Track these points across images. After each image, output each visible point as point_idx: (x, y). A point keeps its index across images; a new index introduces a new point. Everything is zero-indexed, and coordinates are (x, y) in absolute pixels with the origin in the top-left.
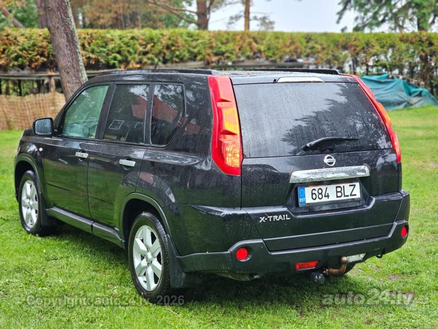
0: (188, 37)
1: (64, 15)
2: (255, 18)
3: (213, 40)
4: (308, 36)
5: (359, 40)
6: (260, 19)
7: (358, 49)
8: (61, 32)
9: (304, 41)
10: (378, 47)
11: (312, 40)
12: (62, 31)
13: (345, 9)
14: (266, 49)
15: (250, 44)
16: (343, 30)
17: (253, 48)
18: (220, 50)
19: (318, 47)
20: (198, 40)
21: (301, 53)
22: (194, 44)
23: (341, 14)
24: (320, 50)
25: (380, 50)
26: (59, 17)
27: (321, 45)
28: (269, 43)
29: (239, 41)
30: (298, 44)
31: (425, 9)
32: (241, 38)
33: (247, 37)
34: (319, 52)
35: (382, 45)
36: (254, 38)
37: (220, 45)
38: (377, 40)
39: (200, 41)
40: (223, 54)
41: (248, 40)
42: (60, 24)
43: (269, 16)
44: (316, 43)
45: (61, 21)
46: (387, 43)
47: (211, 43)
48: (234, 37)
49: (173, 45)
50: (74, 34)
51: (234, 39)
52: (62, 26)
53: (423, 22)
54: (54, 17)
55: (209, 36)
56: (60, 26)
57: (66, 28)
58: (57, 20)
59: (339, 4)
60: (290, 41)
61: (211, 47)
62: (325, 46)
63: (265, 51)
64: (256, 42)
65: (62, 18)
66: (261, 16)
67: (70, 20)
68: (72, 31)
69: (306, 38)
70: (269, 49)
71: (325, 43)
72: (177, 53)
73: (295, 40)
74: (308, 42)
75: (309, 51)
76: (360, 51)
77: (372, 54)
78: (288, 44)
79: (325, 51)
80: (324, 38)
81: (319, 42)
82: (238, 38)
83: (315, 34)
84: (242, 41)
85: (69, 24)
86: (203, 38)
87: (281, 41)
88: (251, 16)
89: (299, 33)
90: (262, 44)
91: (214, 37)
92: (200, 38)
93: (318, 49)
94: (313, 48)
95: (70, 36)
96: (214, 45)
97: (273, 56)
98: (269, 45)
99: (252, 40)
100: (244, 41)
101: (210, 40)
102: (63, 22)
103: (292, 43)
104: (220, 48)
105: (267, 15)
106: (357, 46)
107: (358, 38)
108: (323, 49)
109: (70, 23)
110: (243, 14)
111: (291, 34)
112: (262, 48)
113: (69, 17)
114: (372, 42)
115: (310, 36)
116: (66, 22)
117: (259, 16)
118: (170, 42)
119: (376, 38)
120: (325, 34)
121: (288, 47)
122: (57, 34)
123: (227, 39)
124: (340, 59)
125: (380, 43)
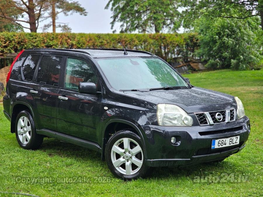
0: (30, 36)
2: (60, 26)
3: (45, 38)
4: (98, 35)
5: (127, 38)
6: (63, 26)
7: (127, 43)
10: (137, 41)
11: (101, 38)
13: (114, 20)
15: (66, 41)
16: (114, 32)
17: (69, 43)
18: (50, 44)
19: (105, 42)
20: (36, 38)
22: (34, 40)
23: (113, 23)
24: (106, 43)
25: (139, 43)
27: (106, 41)
29: (60, 39)
30: (93, 40)
31: (159, 20)
32: (61, 37)
33: (64, 37)
34: (105, 45)
35: (139, 40)
36: (68, 37)
37: (49, 41)
38: (136, 37)
40: (51, 46)
43: (68, 25)
44: (104, 39)
46: (142, 39)
47: (44, 40)
48: (57, 36)
49: (22, 42)
51: (57, 38)
53: (158, 28)
55: (42, 36)
59: (111, 17)
60: (89, 38)
61: (44, 43)
62: (109, 41)
63: (76, 44)
64: (70, 39)
66: (63, 25)
69: (97, 37)
70: (79, 43)
71: (108, 39)
72: (25, 46)
73: (92, 38)
74: (99, 39)
75: (99, 44)
76: (128, 44)
77: (134, 45)
78: (88, 40)
79: (109, 44)
80: (107, 37)
82: (59, 37)
83: (102, 34)
84: (61, 39)
86: (39, 37)
87: (84, 38)
88: (57, 25)
89: (93, 34)
91: (45, 36)
93: (105, 43)
94: (102, 42)
96: (46, 41)
97: (81, 47)
98: (78, 41)
99: (67, 38)
100: (63, 39)
101: (43, 38)
103: (91, 39)
105: (66, 24)
106: (126, 41)
107: (126, 36)
108: (108, 43)
110: (52, 23)
111: (89, 34)
112: (74, 43)
114: (134, 38)
115: (100, 36)
117: (62, 25)
118: (20, 40)
119: (136, 36)
123: (53, 38)
125: (138, 39)
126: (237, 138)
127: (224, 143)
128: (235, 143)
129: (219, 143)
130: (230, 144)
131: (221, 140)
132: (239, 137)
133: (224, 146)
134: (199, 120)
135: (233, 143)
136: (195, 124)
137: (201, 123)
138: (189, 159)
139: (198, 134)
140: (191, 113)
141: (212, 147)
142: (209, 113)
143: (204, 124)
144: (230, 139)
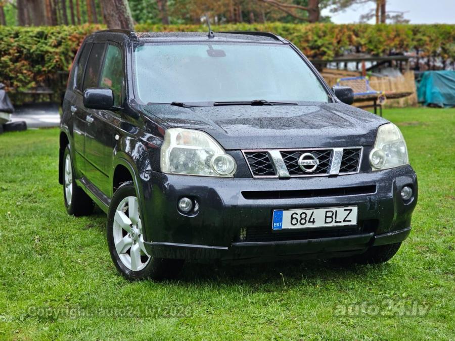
0: (284, 30)
1: (119, 3)
3: (310, 33)
8: (116, 20)
9: (411, 33)
11: (420, 32)
12: (117, 18)
14: (366, 42)
15: (350, 38)
17: (353, 41)
19: (425, 38)
20: (293, 33)
21: (407, 45)
22: (290, 37)
24: (427, 42)
26: (113, 5)
27: (429, 37)
28: (370, 35)
29: (337, 34)
30: (404, 36)
32: (340, 31)
33: (346, 30)
34: (426, 44)
36: (354, 31)
37: (316, 38)
39: (296, 34)
40: (319, 47)
41: (347, 33)
42: (115, 12)
44: (424, 35)
45: (115, 9)
47: (307, 36)
48: (333, 30)
50: (128, 22)
51: (332, 32)
52: (117, 14)
54: (109, 5)
55: (306, 29)
56: (114, 14)
57: (121, 15)
58: (112, 8)
60: (395, 33)
61: (307, 41)
62: (433, 38)
63: (365, 44)
64: (357, 35)
65: (116, 5)
67: (125, 8)
68: (126, 19)
69: (413, 30)
70: (370, 42)
71: (433, 35)
73: (401, 33)
74: (415, 34)
75: (415, 43)
78: (392, 36)
79: (433, 43)
80: (433, 30)
81: (428, 34)
82: (337, 31)
83: (424, 26)
84: (341, 34)
85: (123, 12)
86: (299, 31)
87: (384, 33)
90: (364, 37)
91: (310, 30)
92: (295, 31)
93: (425, 41)
94: (420, 40)
95: (124, 23)
96: (310, 38)
97: (375, 50)
98: (371, 37)
99: (351, 33)
100: (343, 34)
101: (307, 32)
102: (117, 9)
103: (398, 35)
104: (316, 41)
108: (431, 41)
109: (125, 10)
111: (397, 26)
112: (363, 41)
113: (123, 5)
115: (417, 29)
116: (120, 9)
120: (436, 26)
121: (393, 40)
122: (112, 22)
123: (325, 32)
124: (450, 52)
126: (351, 210)
127: (308, 219)
128: (344, 221)
129: (292, 218)
130: (326, 222)
131: (299, 212)
132: (355, 209)
133: (309, 225)
134: (251, 165)
135: (336, 222)
136: (241, 173)
137: (259, 171)
138: (227, 248)
139: (241, 194)
140: (235, 150)
141: (275, 225)
142: (280, 152)
143: (266, 174)
144: (327, 212)
